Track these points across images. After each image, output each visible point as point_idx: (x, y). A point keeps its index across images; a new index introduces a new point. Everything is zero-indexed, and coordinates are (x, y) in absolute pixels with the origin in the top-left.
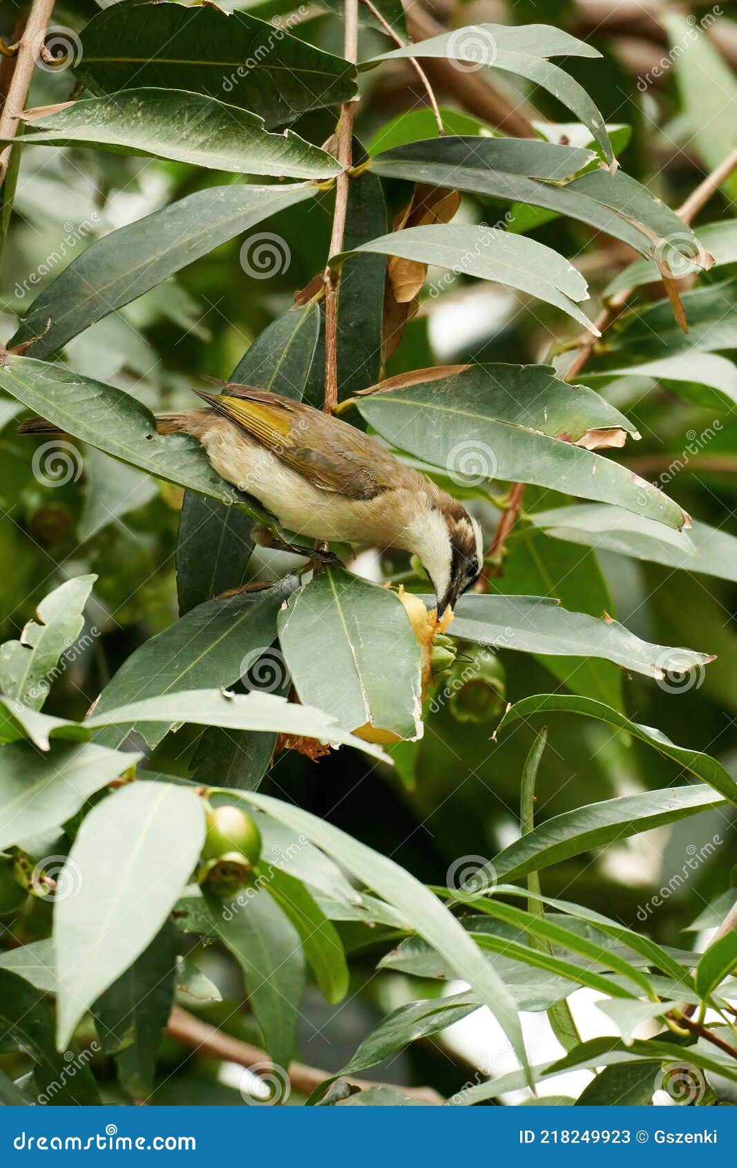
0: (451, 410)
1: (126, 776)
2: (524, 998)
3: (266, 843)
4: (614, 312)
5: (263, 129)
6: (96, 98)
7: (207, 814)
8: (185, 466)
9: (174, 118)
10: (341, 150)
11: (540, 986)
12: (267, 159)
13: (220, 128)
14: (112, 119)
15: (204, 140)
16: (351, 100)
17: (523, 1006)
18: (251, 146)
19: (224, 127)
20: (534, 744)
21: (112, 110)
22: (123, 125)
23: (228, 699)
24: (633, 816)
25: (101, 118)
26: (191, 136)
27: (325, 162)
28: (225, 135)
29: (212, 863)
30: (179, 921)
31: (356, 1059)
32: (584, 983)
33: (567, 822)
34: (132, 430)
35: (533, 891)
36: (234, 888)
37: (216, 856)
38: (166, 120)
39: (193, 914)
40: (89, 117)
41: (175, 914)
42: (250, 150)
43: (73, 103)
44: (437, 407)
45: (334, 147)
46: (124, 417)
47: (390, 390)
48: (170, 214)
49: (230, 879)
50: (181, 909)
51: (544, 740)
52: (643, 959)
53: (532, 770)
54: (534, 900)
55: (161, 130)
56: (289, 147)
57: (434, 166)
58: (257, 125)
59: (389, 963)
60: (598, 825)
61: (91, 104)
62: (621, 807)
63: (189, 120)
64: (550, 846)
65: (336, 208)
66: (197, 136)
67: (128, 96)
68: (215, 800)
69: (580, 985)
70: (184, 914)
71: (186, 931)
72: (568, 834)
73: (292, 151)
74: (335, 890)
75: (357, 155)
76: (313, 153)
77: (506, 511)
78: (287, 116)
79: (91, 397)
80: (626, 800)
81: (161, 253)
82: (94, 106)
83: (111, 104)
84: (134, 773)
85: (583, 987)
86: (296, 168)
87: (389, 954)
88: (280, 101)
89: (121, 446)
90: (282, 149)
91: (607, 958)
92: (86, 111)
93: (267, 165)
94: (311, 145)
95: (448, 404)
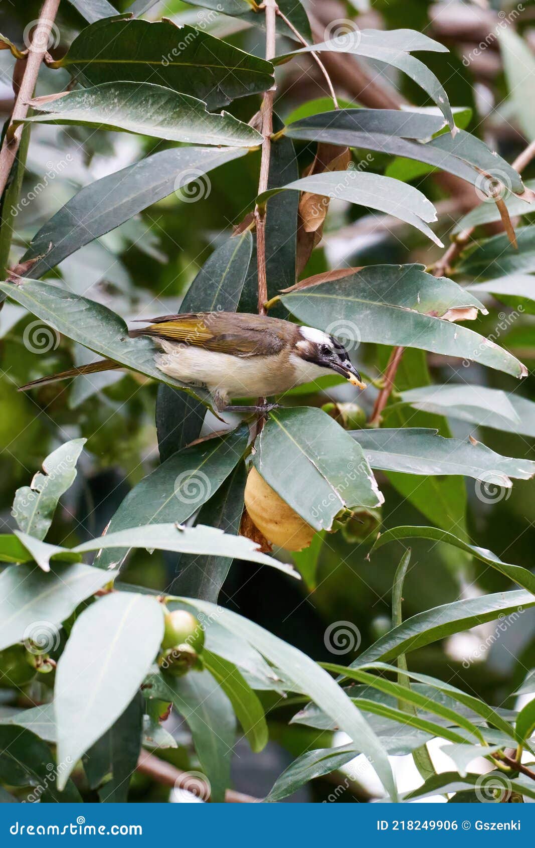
0: (350, 298)
1: (106, 588)
2: (393, 746)
3: (208, 636)
4: (460, 245)
5: (205, 110)
6: (85, 89)
7: (165, 616)
8: (148, 360)
9: (141, 103)
10: (264, 121)
11: (404, 737)
12: (209, 132)
13: (175, 110)
14: (96, 104)
15: (162, 119)
16: (270, 90)
17: (392, 752)
18: (197, 123)
19: (178, 110)
20: (401, 561)
21: (96, 98)
22: (104, 109)
23: (181, 531)
24: (474, 613)
25: (88, 103)
26: (153, 116)
27: (251, 134)
28: (179, 115)
29: (169, 652)
30: (145, 690)
31: (272, 793)
32: (437, 734)
33: (425, 618)
34: (110, 334)
35: (401, 668)
36: (184, 670)
37: (172, 646)
38: (135, 105)
39: (156, 685)
40: (79, 103)
41: (143, 687)
42: (197, 126)
43: (68, 93)
44: (339, 297)
45: (259, 121)
46: (104, 324)
47: (305, 288)
48: (140, 167)
49: (182, 663)
50: (147, 682)
51: (408, 557)
52: (479, 717)
53: (400, 579)
54: (402, 674)
55: (131, 112)
56: (225, 123)
57: (332, 131)
58: (202, 108)
59: (299, 720)
60: (448, 620)
61: (81, 94)
62: (465, 607)
63: (152, 105)
64: (412, 636)
65: (262, 164)
66: (157, 116)
67: (109, 87)
68: (171, 606)
69: (433, 736)
70: (150, 686)
71: (151, 697)
72: (425, 627)
73: (227, 126)
74: (258, 670)
75: (277, 125)
76: (242, 128)
77: (382, 390)
78: (223, 101)
79: (81, 309)
80: (469, 602)
81: (133, 196)
82: (83, 95)
83: (95, 93)
84: (112, 585)
85: (435, 737)
86: (230, 139)
87: (298, 713)
88: (218, 90)
89: (102, 345)
90: (220, 125)
91: (453, 717)
92: (77, 99)
93: (209, 137)
94: (240, 122)
95: (348, 295)
